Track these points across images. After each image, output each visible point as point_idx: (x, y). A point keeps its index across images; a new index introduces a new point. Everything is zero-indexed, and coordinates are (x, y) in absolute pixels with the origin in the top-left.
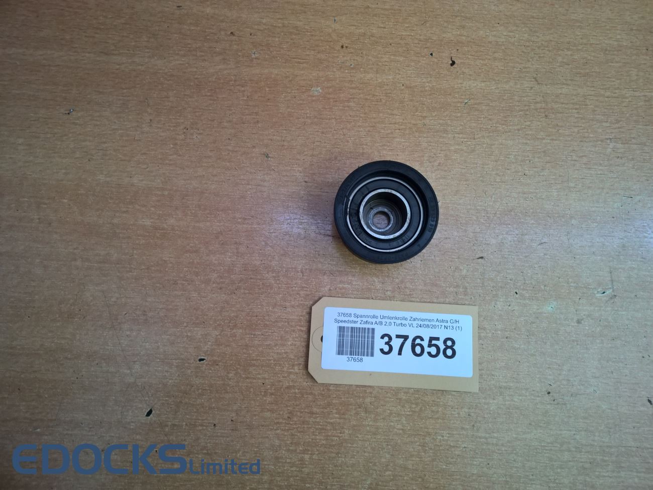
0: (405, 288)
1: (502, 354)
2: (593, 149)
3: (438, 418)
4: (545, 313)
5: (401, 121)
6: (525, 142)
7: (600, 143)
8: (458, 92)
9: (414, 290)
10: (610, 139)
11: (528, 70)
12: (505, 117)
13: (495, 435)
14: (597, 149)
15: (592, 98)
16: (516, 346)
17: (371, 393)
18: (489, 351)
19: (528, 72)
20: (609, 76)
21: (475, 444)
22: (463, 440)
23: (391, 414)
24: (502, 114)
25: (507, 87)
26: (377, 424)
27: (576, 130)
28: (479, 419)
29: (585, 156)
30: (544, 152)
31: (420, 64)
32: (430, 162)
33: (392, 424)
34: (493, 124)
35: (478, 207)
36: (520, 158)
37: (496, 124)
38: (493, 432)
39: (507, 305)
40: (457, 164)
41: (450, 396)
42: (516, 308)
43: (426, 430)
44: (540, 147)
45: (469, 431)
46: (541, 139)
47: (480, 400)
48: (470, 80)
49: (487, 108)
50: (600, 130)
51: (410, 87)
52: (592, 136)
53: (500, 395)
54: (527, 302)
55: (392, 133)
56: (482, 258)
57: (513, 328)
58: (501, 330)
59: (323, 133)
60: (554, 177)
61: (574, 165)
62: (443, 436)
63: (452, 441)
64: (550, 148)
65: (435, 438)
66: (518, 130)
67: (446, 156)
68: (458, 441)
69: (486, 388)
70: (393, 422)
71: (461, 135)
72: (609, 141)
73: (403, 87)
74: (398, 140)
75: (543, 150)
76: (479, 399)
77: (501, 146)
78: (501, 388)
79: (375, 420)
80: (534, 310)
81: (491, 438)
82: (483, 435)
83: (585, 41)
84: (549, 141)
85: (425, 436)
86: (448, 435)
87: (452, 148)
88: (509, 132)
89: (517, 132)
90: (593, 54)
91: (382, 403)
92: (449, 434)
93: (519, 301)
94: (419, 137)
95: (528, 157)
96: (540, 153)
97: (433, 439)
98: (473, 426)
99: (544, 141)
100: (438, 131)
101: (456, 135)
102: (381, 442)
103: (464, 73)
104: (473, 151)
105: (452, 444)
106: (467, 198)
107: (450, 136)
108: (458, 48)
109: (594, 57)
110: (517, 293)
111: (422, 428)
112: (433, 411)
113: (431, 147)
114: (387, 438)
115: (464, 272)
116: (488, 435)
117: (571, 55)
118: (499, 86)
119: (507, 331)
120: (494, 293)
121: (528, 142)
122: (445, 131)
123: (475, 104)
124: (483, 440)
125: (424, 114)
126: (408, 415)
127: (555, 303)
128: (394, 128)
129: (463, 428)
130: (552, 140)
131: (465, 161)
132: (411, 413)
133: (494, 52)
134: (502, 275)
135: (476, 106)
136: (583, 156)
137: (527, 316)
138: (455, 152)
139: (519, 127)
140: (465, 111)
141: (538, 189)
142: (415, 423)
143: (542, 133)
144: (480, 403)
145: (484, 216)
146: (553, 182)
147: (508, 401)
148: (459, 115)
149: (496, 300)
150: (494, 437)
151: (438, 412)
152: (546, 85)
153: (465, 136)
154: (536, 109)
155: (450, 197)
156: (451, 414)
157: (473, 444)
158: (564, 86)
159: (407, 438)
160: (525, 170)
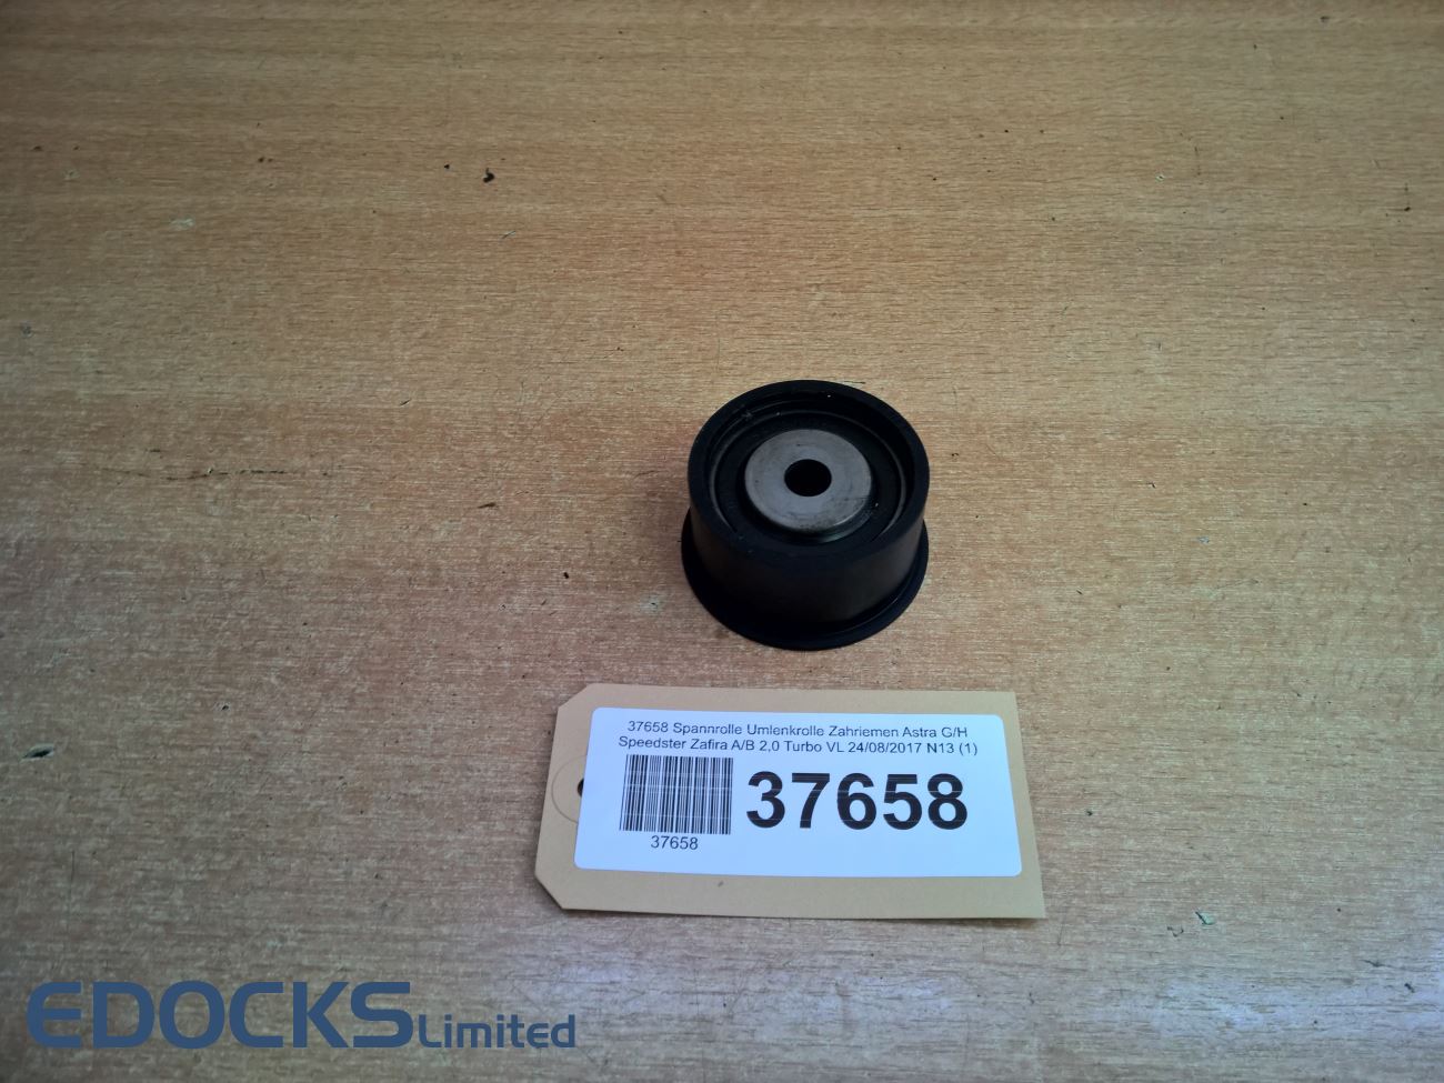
0: (280, 572)
1: (504, 715)
2: (779, 303)
3: (282, 889)
4: (635, 618)
5: (356, 266)
6: (627, 294)
7: (793, 292)
8: (492, 220)
9: (299, 577)
10: (818, 285)
11: (647, 184)
12: (588, 256)
13: (445, 930)
14: (787, 302)
15: (778, 222)
16: (546, 694)
17: (103, 826)
18: (472, 710)
19: (646, 188)
20: (819, 188)
21: (378, 958)
22: (344, 946)
23: (145, 879)
24: (581, 252)
25: (599, 210)
26: (96, 911)
27: (742, 273)
28: (405, 885)
29: (759, 315)
30: (667, 310)
31: (419, 181)
32: (405, 332)
33: (140, 908)
34: (560, 267)
35: (500, 409)
36: (612, 322)
37: (566, 266)
38: (440, 923)
39: (537, 602)
40: (465, 335)
41: (333, 828)
42: (561, 608)
43: (238, 923)
44: (659, 303)
45: (369, 922)
46: (663, 289)
47: (419, 834)
48: (522, 201)
49: (551, 242)
50: (796, 272)
51: (390, 215)
52: (776, 281)
53: (480, 819)
54: (592, 593)
55: (329, 286)
56: (491, 505)
57: (546, 652)
58: (513, 660)
59: (171, 289)
60: (686, 352)
61: (734, 331)
62: (283, 939)
63: (309, 952)
64: (682, 303)
65: (259, 944)
66: (615, 276)
67: (444, 320)
68: (326, 952)
69: (442, 803)
70: (143, 903)
71: (485, 287)
72: (813, 289)
73: (375, 215)
74: (341, 296)
75: (666, 307)
76: (416, 831)
77: (572, 303)
78: (485, 800)
79: (94, 899)
80: (608, 612)
81: (432, 938)
82: (407, 931)
83: (768, 141)
84: (680, 292)
85: (228, 940)
86: (300, 935)
87: (462, 308)
88: (594, 279)
89: (611, 278)
90: (785, 159)
91: (128, 851)
92: (304, 931)
93: (570, 593)
94: (389, 291)
95: (631, 318)
96: (658, 311)
97: (253, 946)
98: (384, 905)
99: (670, 293)
100: (433, 281)
101: (473, 287)
102: (91, 961)
103: (509, 192)
104: (506, 311)
105: (306, 962)
106: (476, 394)
107: (458, 288)
108: (504, 156)
109: (787, 162)
110: (566, 576)
111: (226, 917)
112: (272, 870)
113: (411, 308)
114: (110, 948)
115: (440, 536)
116: (421, 932)
117: (739, 161)
118: (583, 208)
119: (527, 661)
120: (509, 577)
121: (635, 294)
122: (453, 281)
123: (528, 237)
124: (406, 945)
125: (410, 255)
126: (195, 882)
127: (663, 594)
128: (336, 277)
129: (350, 915)
130: (688, 290)
131: (486, 329)
132: (205, 876)
133: (579, 161)
134: (537, 538)
135: (526, 240)
136: (753, 315)
137: (586, 625)
138: (468, 313)
139: (616, 271)
140: (501, 249)
141: (646, 374)
142: (212, 904)
143: (666, 280)
144: (416, 843)
145: (512, 425)
146: (683, 360)
147: (501, 833)
148: (487, 254)
149: (512, 593)
150: (441, 938)
151: (285, 871)
152: (683, 205)
153: (492, 287)
154: (658, 243)
155: (438, 391)
156: (326, 875)
157: (373, 958)
158: (720, 206)
159: (172, 947)
160: (620, 341)
